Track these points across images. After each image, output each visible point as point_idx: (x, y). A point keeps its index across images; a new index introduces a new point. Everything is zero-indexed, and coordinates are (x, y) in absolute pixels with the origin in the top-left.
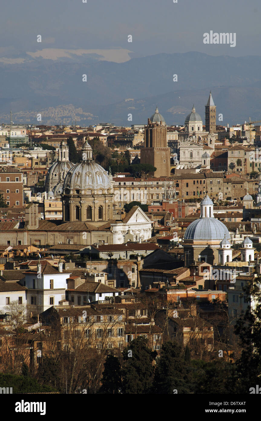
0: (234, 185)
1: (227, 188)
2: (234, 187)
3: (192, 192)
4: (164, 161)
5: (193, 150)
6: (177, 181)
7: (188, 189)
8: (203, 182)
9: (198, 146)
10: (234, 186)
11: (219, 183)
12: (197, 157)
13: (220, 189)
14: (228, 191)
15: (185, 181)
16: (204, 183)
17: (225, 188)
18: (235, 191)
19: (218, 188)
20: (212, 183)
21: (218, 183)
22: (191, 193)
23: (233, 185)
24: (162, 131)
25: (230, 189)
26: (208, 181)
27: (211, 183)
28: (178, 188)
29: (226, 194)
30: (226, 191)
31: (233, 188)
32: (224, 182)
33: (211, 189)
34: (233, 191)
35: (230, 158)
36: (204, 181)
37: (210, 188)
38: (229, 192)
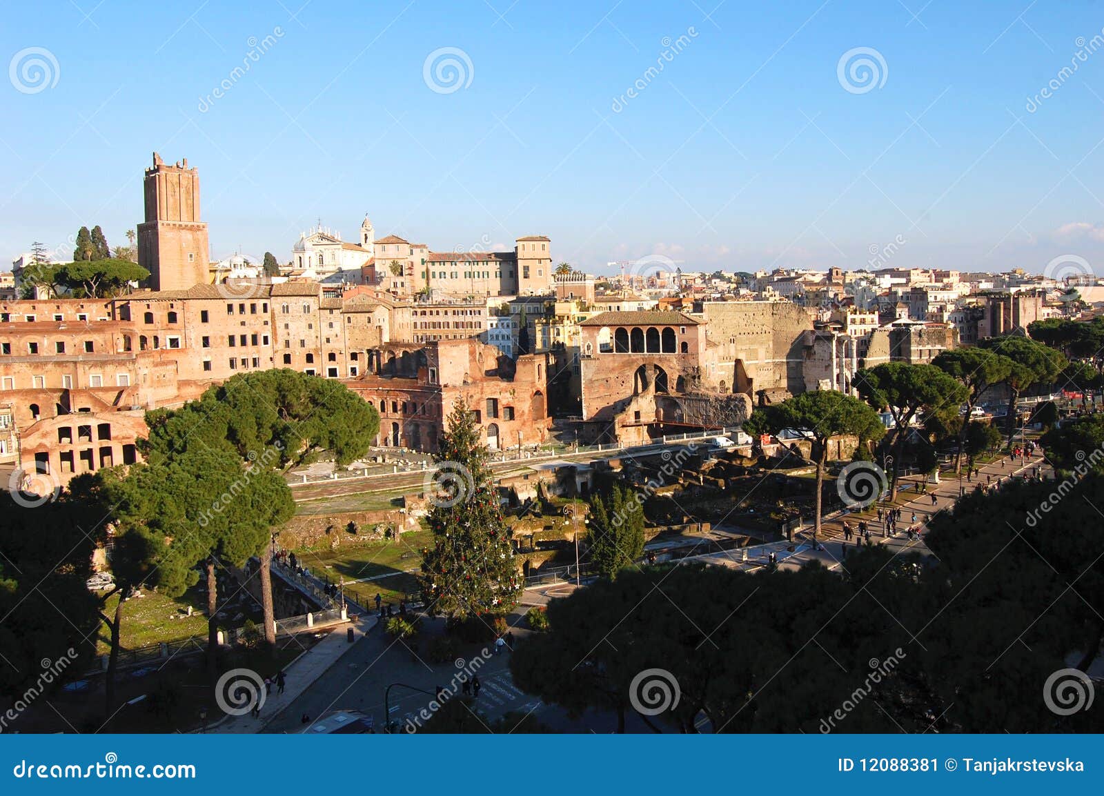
0: (349, 315)
1: (331, 325)
2: (349, 322)
3: (222, 338)
4: (191, 256)
5: (323, 250)
6: (148, 306)
7: (206, 330)
8: (260, 308)
9: (330, 243)
10: (349, 318)
11: (309, 312)
12: (331, 263)
13: (310, 326)
14: (332, 333)
15: (196, 307)
16: (265, 310)
17: (325, 325)
18: (351, 333)
19: (305, 325)
20: (288, 312)
21: (305, 312)
22: (219, 340)
23: (347, 315)
24: (184, 182)
25: (337, 327)
26: (276, 304)
27: (286, 309)
28: (172, 325)
29: (328, 340)
30: (327, 332)
31: (347, 324)
32: (321, 307)
33: (287, 326)
34: (347, 331)
35: (381, 261)
36: (265, 305)
37: (283, 326)
38: (337, 336)
